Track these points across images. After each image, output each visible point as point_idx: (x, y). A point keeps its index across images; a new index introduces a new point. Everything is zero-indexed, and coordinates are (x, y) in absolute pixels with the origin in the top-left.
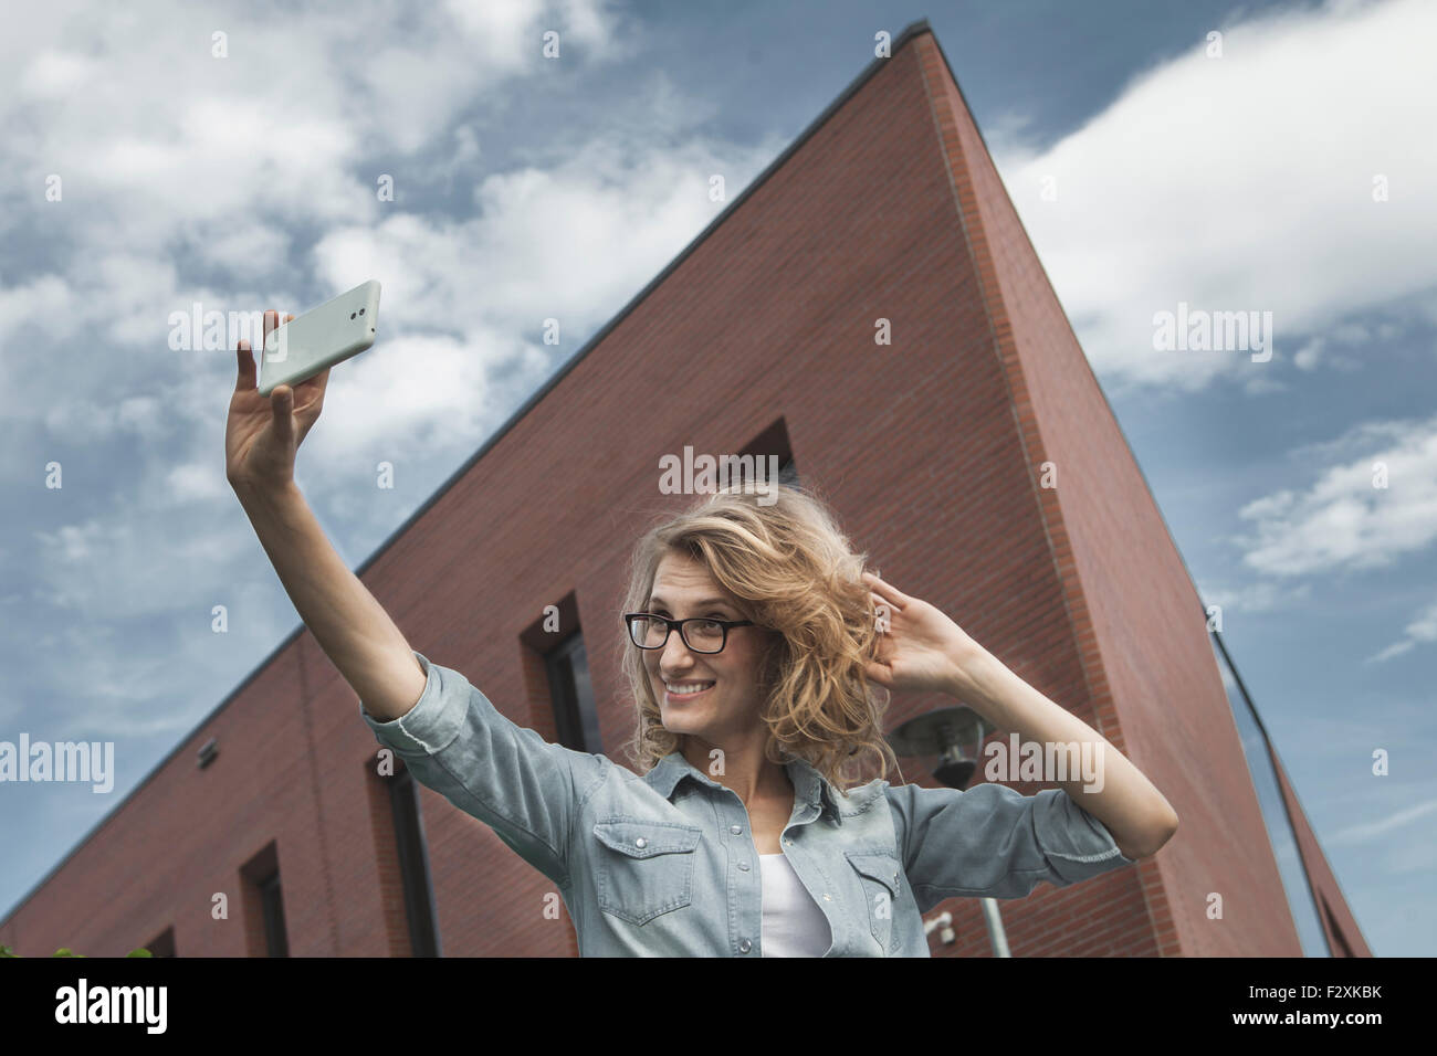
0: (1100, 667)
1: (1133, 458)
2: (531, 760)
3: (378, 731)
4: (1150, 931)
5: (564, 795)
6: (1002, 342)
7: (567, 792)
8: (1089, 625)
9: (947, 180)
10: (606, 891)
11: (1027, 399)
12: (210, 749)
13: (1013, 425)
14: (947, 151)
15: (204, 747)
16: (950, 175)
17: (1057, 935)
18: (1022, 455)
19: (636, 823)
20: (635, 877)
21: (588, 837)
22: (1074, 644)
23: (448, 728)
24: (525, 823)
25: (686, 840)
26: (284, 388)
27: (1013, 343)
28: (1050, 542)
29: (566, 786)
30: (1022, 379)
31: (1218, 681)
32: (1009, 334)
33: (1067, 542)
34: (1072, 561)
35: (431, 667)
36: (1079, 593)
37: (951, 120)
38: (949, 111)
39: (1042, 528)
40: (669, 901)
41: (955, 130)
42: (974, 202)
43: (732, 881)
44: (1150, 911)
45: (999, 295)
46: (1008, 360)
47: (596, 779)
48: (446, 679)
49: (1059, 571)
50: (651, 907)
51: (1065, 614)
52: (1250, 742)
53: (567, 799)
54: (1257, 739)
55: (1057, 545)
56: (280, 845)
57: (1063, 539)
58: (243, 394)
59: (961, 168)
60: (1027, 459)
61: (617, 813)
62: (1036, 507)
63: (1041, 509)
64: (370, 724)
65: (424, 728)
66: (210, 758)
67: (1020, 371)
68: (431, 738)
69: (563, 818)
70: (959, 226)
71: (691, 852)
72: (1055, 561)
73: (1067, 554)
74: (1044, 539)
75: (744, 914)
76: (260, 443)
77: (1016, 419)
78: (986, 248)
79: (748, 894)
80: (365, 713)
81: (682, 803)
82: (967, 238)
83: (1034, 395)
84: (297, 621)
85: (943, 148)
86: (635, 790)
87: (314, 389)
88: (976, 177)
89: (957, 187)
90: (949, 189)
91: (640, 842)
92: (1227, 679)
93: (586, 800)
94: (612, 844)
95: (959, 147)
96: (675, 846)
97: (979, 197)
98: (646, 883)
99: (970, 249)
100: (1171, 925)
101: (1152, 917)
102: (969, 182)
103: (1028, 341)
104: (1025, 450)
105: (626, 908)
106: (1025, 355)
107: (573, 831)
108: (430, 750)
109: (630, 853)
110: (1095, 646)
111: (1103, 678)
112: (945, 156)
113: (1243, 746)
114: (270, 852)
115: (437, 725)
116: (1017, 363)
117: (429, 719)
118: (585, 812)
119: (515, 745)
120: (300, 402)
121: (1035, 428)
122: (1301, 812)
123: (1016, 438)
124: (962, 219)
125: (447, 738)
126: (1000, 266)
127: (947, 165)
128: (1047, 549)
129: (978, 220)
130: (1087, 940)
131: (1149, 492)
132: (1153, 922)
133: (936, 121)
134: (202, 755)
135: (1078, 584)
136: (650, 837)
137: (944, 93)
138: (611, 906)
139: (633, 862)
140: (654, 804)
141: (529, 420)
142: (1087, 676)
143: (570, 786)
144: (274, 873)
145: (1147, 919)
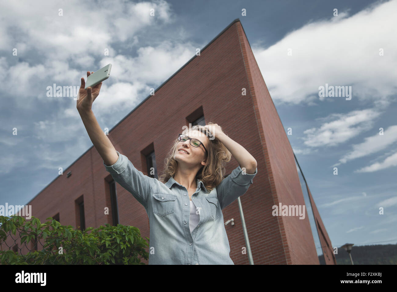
0: (270, 165)
1: (280, 119)
2: (140, 178)
3: (107, 168)
4: (278, 225)
5: (147, 188)
6: (252, 91)
7: (148, 186)
8: (268, 156)
9: (242, 55)
10: (155, 209)
11: (257, 105)
12: (70, 173)
13: (253, 110)
14: (242, 48)
15: (69, 173)
16: (242, 54)
17: (257, 225)
18: (255, 117)
19: (162, 194)
20: (161, 206)
21: (151, 196)
22: (264, 160)
23: (123, 168)
24: (138, 192)
25: (173, 198)
26: (90, 87)
27: (254, 92)
28: (260, 137)
29: (147, 185)
30: (256, 100)
31: (296, 170)
32: (254, 90)
33: (264, 137)
34: (265, 141)
35: (120, 155)
36: (266, 149)
37: (243, 41)
38: (243, 39)
39: (258, 134)
40: (169, 212)
41: (244, 44)
42: (247, 60)
43: (183, 208)
44: (278, 221)
45: (252, 81)
46: (253, 96)
47: (154, 184)
48: (123, 157)
49: (262, 143)
50: (165, 213)
51: (263, 153)
52: (302, 184)
53: (148, 188)
54: (304, 183)
55: (262, 138)
56: (84, 195)
57: (263, 137)
58: (82, 89)
59: (245, 52)
60: (256, 118)
61: (158, 191)
62: (258, 129)
63: (259, 129)
64: (105, 166)
65: (118, 168)
66: (70, 175)
67: (255, 98)
68: (119, 170)
69: (146, 192)
70: (244, 65)
71: (174, 201)
72: (261, 141)
73: (264, 140)
74: (259, 136)
75: (186, 216)
76: (84, 100)
77: (254, 109)
78: (249, 70)
79: (187, 211)
80: (104, 164)
81: (173, 189)
82: (245, 68)
83: (258, 104)
84: (92, 144)
85: (241, 47)
86: (162, 186)
87: (98, 89)
88: (248, 54)
89: (244, 56)
90: (242, 56)
91: (163, 198)
92: (298, 169)
93: (151, 188)
94: (157, 198)
95: (245, 47)
96: (171, 199)
97: (249, 59)
98: (164, 207)
99: (246, 70)
100: (283, 224)
101: (279, 222)
102: (246, 55)
103: (258, 92)
104: (256, 116)
105: (159, 213)
106: (257, 95)
107: (149, 195)
108: (118, 173)
109: (160, 200)
110: (269, 161)
111: (270, 168)
112: (241, 49)
113: (301, 184)
114: (82, 197)
115: (120, 168)
116: (255, 96)
117: (119, 166)
118: (151, 191)
119: (137, 174)
120: (94, 92)
121: (258, 111)
122: (313, 200)
123: (254, 113)
124: (245, 63)
125: (122, 171)
126: (252, 75)
127: (242, 51)
128: (260, 138)
129: (248, 64)
130: (264, 226)
131: (283, 127)
132: (279, 223)
133: (240, 41)
134: (68, 175)
135: (266, 146)
136: (165, 197)
137: (242, 35)
138: (156, 212)
139: (161, 203)
140: (166, 190)
141: (145, 103)
142: (267, 167)
143: (148, 185)
144: (83, 202)
145: (277, 222)
